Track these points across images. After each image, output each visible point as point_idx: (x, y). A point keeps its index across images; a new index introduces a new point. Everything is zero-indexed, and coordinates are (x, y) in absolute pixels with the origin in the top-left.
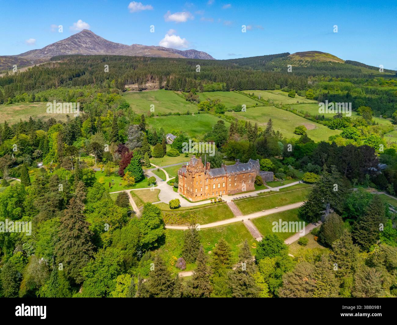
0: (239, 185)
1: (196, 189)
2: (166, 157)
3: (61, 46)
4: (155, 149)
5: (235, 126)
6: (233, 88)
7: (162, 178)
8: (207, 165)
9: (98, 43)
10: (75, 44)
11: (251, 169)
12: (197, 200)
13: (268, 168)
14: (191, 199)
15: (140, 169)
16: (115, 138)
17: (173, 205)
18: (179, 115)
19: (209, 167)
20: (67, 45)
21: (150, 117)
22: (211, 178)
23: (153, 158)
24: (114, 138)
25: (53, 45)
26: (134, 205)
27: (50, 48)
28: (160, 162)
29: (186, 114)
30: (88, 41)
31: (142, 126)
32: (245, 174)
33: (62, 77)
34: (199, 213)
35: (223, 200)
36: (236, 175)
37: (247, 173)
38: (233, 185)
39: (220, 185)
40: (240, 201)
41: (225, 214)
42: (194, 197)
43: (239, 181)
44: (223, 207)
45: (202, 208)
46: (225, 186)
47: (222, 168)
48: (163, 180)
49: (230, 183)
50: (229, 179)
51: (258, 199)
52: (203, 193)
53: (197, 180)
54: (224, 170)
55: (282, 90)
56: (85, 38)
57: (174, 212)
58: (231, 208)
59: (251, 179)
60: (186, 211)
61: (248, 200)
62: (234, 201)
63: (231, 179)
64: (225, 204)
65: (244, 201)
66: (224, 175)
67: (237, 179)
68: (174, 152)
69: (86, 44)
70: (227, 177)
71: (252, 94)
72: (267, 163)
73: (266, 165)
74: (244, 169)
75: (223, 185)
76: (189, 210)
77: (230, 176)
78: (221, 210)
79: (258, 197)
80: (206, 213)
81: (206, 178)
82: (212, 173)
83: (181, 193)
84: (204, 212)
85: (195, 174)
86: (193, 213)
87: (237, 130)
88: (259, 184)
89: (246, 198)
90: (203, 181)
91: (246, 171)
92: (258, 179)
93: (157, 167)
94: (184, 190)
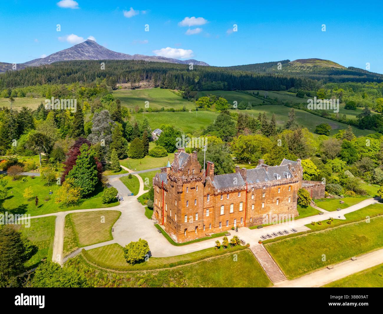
0: (269, 208)
1: (186, 217)
2: (147, 158)
3: (64, 54)
4: (132, 146)
5: (244, 119)
6: (235, 88)
7: (131, 190)
8: (209, 168)
9: (101, 53)
10: (78, 53)
11: (291, 176)
12: (187, 240)
13: (311, 175)
14: (174, 237)
15: (91, 174)
17: (133, 255)
18: (174, 111)
19: (211, 172)
20: (70, 54)
21: (139, 113)
22: (216, 193)
23: (128, 158)
24: (77, 131)
25: (57, 53)
26: (58, 248)
27: (54, 56)
28: (137, 165)
29: (181, 111)
30: (91, 50)
31: (116, 115)
32: (281, 187)
33: (50, 75)
34: (190, 274)
35: (240, 239)
36: (264, 188)
37: (285, 184)
38: (259, 208)
39: (234, 208)
40: (277, 243)
41: (248, 276)
42: (182, 233)
43: (269, 200)
44: (243, 258)
45: (198, 262)
46: (243, 209)
47: (237, 174)
48: (133, 194)
49: (252, 202)
50: (252, 195)
51: (312, 238)
52: (199, 223)
53: (186, 198)
54: (242, 177)
55: (288, 90)
56: (88, 47)
57: (134, 272)
58: (260, 260)
59: (291, 195)
60: (161, 270)
61: (293, 239)
62: (263, 243)
63: (255, 195)
64: (246, 250)
65: (285, 241)
66: (242, 187)
67: (266, 195)
68: (159, 151)
69: (89, 53)
70: (247, 192)
71: (256, 93)
72: (308, 168)
73: (307, 170)
74: (279, 176)
75: (240, 207)
76: (167, 268)
77: (253, 190)
78: (239, 265)
79: (310, 233)
80: (206, 275)
81: (206, 193)
82: (217, 183)
83: (158, 222)
84: (202, 272)
85: (183, 186)
86: (177, 274)
87: (248, 124)
88: (304, 204)
89: (288, 236)
90: (199, 200)
91: (284, 181)
92: (302, 193)
93: (131, 172)
94: (162, 217)
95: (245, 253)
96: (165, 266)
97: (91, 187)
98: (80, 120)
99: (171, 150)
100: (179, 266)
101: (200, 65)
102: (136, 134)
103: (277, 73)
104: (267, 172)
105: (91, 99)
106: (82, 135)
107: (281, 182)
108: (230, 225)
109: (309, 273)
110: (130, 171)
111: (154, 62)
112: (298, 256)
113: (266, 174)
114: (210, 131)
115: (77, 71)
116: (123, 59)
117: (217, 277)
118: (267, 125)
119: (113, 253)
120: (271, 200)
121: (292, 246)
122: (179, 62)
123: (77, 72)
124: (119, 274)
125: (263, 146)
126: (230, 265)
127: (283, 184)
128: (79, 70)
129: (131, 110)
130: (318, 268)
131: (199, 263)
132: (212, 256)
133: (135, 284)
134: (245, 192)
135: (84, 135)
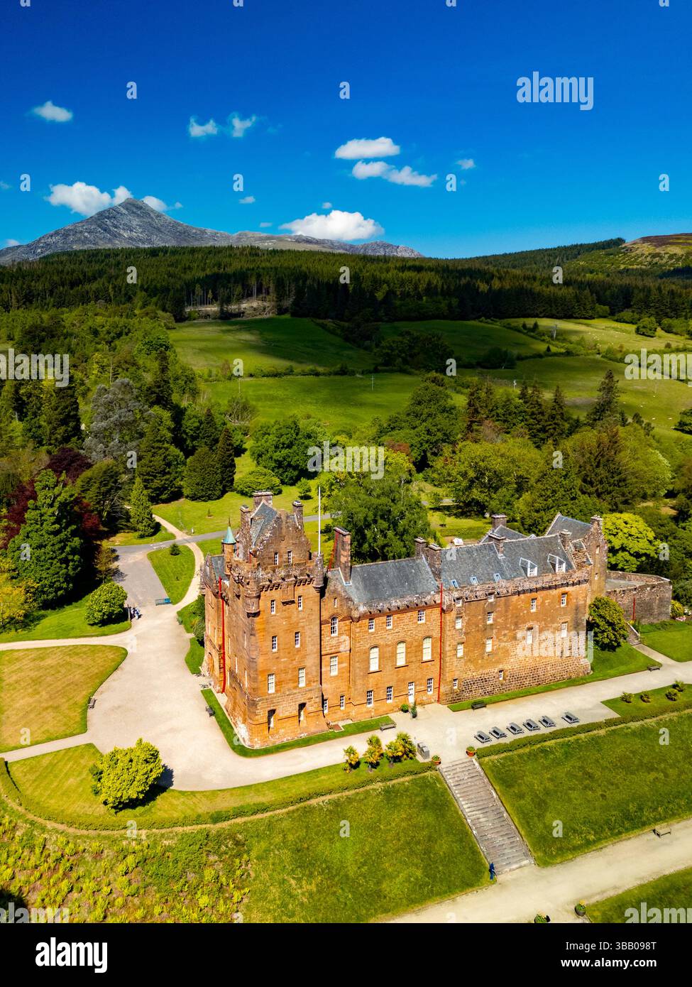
0: (507, 652)
1: (272, 680)
2: (229, 498)
3: (73, 235)
4: (192, 469)
6: (478, 312)
7: (168, 590)
8: (340, 546)
9: (159, 230)
10: (105, 230)
11: (569, 566)
12: (277, 741)
13: (638, 556)
14: (243, 731)
15: (62, 549)
16: (63, 428)
19: (344, 556)
20: (86, 234)
21: (229, 379)
22: (356, 614)
23: (182, 500)
24: (62, 430)
25: (57, 233)
27: (50, 240)
28: (200, 518)
29: (336, 373)
30: (134, 223)
31: (157, 390)
32: (539, 595)
34: (263, 845)
35: (415, 743)
36: (490, 601)
37: (550, 588)
38: (477, 653)
39: (407, 653)
40: (519, 756)
41: (425, 854)
42: (261, 721)
43: (506, 632)
44: (418, 799)
45: (291, 808)
46: (432, 655)
47: (419, 561)
48: (168, 602)
49: (458, 639)
50: (457, 618)
51: (618, 742)
52: (309, 695)
53: (272, 630)
54: (429, 570)
55: (616, 318)
56: (129, 217)
57: (115, 832)
58: (465, 807)
59: (568, 618)
60: (188, 829)
61: (563, 745)
62: (480, 754)
63: (467, 618)
64: (428, 773)
65: (543, 751)
66: (429, 597)
67: (497, 617)
68: (259, 480)
69: (131, 231)
70: (443, 611)
71: (532, 326)
72: (630, 535)
73: (625, 541)
74: (532, 567)
75: (424, 651)
76: (204, 826)
77: (460, 605)
78: (402, 820)
79: (613, 728)
80: (308, 848)
81: (325, 615)
82: (361, 586)
83: (212, 683)
84: (298, 837)
85: (259, 597)
86: (230, 844)
87: (492, 410)
88: (606, 641)
89: (552, 736)
90: (308, 633)
91: (546, 579)
92: (602, 612)
93: (180, 536)
94: (222, 670)
95: (425, 784)
96: (198, 820)
97: (62, 580)
98: (68, 403)
99: (291, 478)
100: (239, 820)
101: (399, 255)
102: (208, 437)
103: (591, 272)
104: (500, 556)
105: (116, 345)
106: (74, 439)
107: (537, 582)
108: (397, 699)
109: (600, 846)
110: (181, 533)
111: (282, 252)
112: (573, 795)
113: (499, 562)
114: (393, 429)
115: (97, 275)
116: (210, 244)
117: (338, 855)
118: (542, 413)
119: (75, 773)
120: (510, 630)
121: (558, 764)
122: (348, 248)
123: (95, 279)
124: (76, 837)
125: (520, 473)
126: (379, 821)
127: (543, 589)
128: (101, 273)
129: (210, 371)
130: (627, 830)
131: (293, 811)
132: (330, 793)
133: (111, 869)
134: (437, 611)
135: (79, 439)
